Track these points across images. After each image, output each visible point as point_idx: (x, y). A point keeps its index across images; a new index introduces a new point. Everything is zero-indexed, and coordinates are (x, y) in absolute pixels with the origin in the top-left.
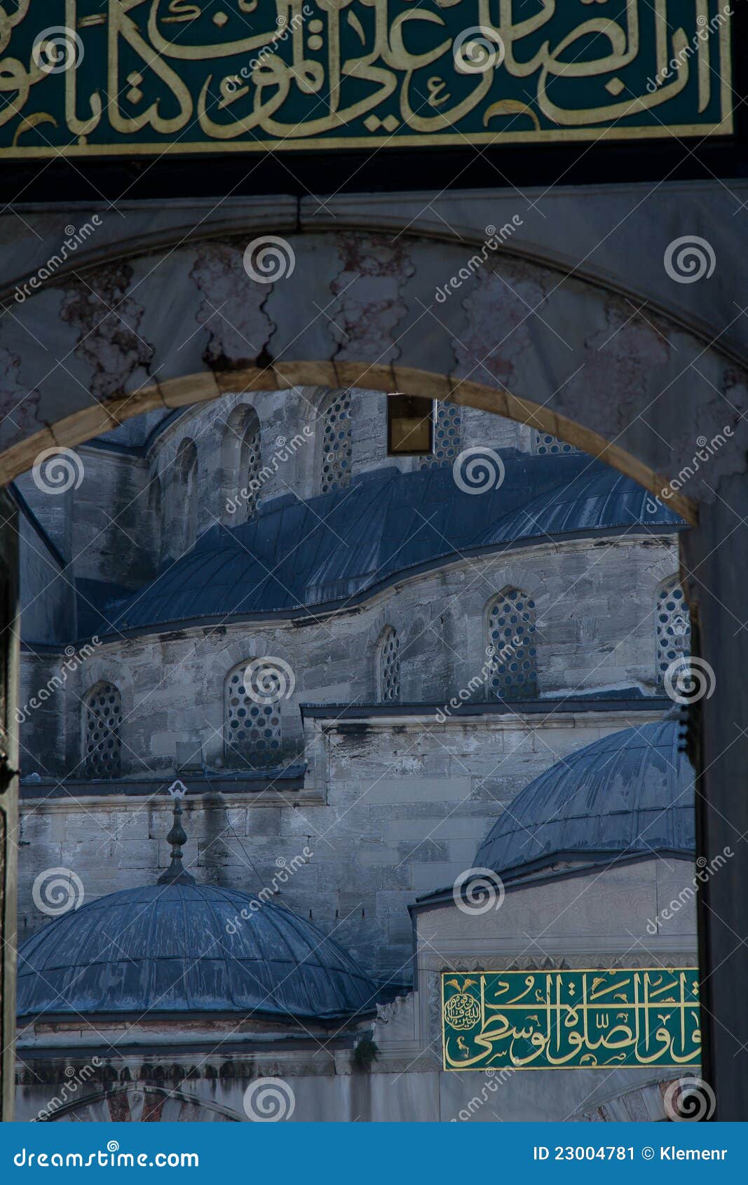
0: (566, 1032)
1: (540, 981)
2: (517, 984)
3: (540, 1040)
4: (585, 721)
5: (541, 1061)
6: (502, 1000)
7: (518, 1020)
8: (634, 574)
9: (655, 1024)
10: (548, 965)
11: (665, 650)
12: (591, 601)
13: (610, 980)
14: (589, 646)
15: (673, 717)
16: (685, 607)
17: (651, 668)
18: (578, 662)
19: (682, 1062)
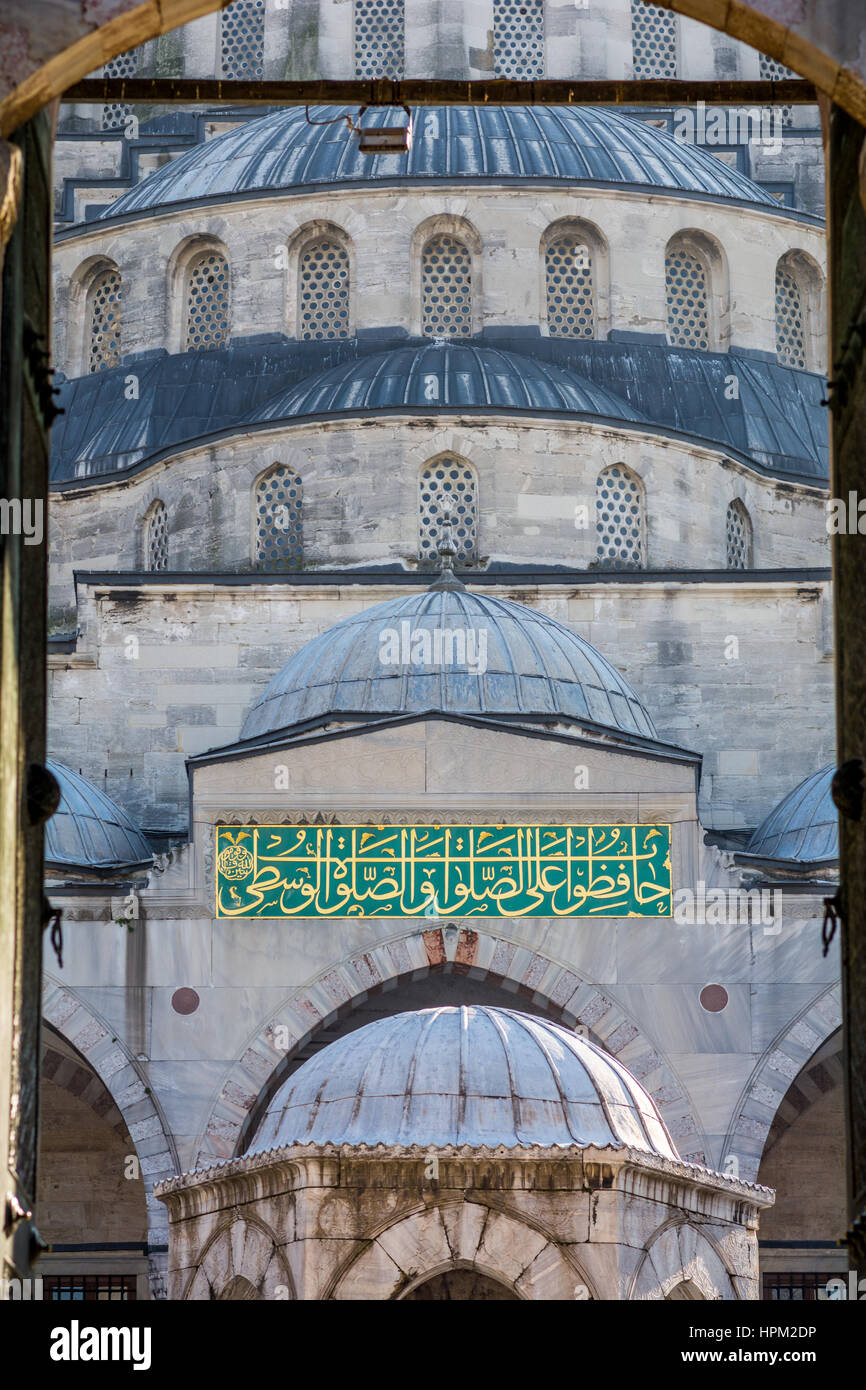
0: (335, 883)
1: (311, 836)
2: (289, 838)
3: (310, 891)
4: (349, 593)
5: (310, 911)
6: (274, 852)
7: (288, 871)
8: (398, 454)
9: (421, 878)
10: (319, 820)
11: (427, 528)
12: (356, 479)
13: (378, 835)
14: (354, 523)
15: (440, 589)
16: (447, 487)
17: (413, 545)
18: (343, 538)
19: (445, 914)
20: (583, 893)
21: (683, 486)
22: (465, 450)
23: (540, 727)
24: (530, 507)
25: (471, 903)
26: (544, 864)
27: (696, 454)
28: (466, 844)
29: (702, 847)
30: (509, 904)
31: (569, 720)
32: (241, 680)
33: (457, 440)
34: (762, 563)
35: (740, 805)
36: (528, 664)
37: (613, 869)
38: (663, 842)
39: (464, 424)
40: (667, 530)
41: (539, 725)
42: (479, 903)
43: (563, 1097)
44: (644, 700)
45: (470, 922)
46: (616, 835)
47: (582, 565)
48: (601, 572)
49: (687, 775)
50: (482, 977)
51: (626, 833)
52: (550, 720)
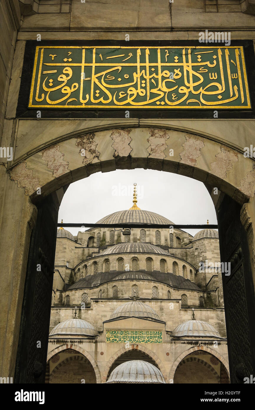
0: (121, 338)
1: (118, 332)
2: (115, 332)
3: (118, 339)
4: (123, 301)
5: (118, 342)
6: (113, 334)
7: (115, 337)
8: (129, 284)
9: (131, 338)
10: (119, 330)
11: (132, 293)
12: (124, 287)
13: (126, 332)
14: (124, 293)
15: (134, 301)
16: (135, 288)
17: (131, 295)
18: (122, 294)
19: (134, 342)
20: (151, 340)
21: (162, 289)
22: (137, 284)
23: (146, 319)
24: (145, 291)
25: (137, 341)
26: (146, 336)
27: (164, 285)
28: (137, 333)
29: (166, 334)
30: (142, 341)
31: (149, 318)
32: (110, 312)
33: (136, 283)
34: (172, 298)
35: (170, 328)
36: (144, 310)
37: (155, 337)
38: (161, 333)
39: (137, 281)
40: (161, 294)
41: (145, 318)
42: (138, 341)
44: (158, 315)
45: (137, 343)
46: (155, 332)
47: (151, 298)
48: (153, 299)
49: (164, 324)
50: (139, 351)
51: (156, 332)
52: (147, 318)
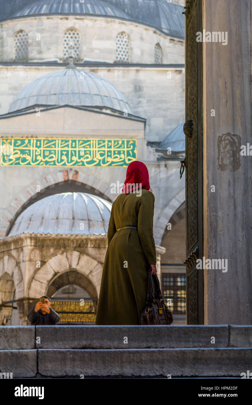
0: (36, 156)
1: (29, 141)
2: (23, 142)
3: (29, 158)
4: (42, 69)
5: (29, 164)
6: (18, 146)
7: (23, 152)
8: (57, 27)
9: (62, 154)
10: (32, 137)
11: (65, 50)
12: (44, 35)
13: (49, 142)
14: (44, 48)
15: (69, 68)
16: (72, 38)
17: (61, 55)
18: (40, 52)
19: (69, 165)
20: (110, 160)
21: (142, 39)
22: (77, 27)
23: (98, 110)
24: (97, 44)
25: (77, 162)
26: (99, 151)
27: (146, 29)
28: (76, 145)
29: (146, 147)
30: (88, 163)
31: (107, 108)
32: (9, 94)
33: (75, 23)
34: (165, 62)
35: (157, 134)
36: (95, 91)
37: (119, 153)
38: (134, 145)
39: (77, 19)
40: (137, 52)
41: (98, 109)
42: (79, 162)
43: (103, 220)
44: (129, 102)
45: (76, 167)
46: (120, 142)
47: (111, 62)
48: (116, 64)
49: (142, 125)
50: (80, 184)
51: (123, 142)
52: (101, 108)
